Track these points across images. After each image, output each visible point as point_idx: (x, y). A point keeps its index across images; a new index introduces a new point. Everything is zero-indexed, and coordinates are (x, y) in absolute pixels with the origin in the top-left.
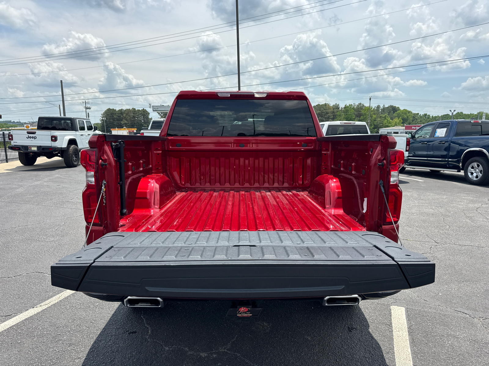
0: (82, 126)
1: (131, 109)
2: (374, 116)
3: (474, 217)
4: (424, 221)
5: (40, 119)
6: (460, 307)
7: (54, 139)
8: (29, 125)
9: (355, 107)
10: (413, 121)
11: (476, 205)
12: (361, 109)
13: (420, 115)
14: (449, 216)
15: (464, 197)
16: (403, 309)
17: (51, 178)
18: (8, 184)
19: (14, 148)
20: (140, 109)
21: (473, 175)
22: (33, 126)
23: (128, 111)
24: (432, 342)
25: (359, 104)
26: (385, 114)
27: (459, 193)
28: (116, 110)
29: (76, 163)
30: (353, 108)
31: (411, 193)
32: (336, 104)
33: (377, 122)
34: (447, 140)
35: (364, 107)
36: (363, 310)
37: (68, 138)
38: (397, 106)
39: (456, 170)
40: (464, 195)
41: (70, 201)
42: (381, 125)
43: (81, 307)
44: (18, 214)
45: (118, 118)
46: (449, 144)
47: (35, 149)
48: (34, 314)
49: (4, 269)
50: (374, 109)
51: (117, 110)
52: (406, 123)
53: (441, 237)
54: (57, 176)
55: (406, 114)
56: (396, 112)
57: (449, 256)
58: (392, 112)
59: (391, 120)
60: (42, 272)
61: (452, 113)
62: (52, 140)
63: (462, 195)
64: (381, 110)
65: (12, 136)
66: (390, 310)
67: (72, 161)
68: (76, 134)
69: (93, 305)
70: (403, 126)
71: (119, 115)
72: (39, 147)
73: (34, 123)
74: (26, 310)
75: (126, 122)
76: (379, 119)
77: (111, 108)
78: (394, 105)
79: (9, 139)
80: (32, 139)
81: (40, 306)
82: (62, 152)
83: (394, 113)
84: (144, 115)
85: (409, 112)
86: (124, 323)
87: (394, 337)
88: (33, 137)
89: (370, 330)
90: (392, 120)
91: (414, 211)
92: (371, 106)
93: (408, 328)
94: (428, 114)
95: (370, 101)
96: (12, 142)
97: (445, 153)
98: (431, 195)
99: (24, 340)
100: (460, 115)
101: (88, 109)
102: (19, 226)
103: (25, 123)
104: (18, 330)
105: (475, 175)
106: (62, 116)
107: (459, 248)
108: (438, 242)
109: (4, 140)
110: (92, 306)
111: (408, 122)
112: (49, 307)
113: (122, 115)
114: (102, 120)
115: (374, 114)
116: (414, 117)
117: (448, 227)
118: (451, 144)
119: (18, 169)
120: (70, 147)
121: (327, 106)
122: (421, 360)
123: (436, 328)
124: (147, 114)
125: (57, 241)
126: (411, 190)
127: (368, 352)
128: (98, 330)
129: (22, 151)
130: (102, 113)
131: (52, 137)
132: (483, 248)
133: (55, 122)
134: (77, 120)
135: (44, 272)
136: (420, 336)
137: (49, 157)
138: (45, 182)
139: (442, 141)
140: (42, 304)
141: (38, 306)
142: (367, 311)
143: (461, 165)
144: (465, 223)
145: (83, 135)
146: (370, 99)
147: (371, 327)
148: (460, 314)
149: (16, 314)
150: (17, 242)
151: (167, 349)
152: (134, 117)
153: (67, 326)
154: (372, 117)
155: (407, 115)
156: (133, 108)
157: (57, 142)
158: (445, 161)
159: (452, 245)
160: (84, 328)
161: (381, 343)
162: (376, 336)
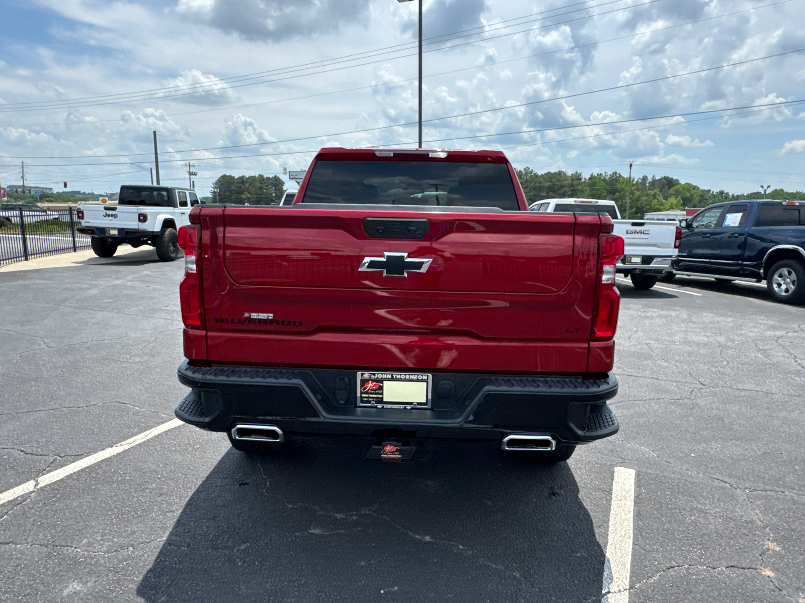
0: (183, 200)
1: (257, 176)
2: (637, 193)
3: (770, 349)
4: (690, 354)
5: (123, 188)
6: (719, 473)
7: (143, 218)
8: (107, 198)
9: (607, 178)
10: (700, 202)
11: (778, 333)
12: (617, 181)
13: (713, 192)
14: (730, 348)
15: (762, 320)
16: (632, 473)
17: (137, 275)
18: (77, 283)
19: (85, 231)
20: (271, 177)
21: (782, 287)
22: (111, 200)
23: (253, 178)
24: (667, 517)
25: (613, 173)
26: (656, 190)
27: (753, 314)
28: (234, 177)
29: (173, 255)
30: (604, 180)
31: (678, 312)
32: (577, 172)
33: (642, 203)
34: (741, 232)
35: (621, 178)
36: (572, 471)
37: (162, 218)
38: (675, 178)
39: (754, 280)
40: (762, 318)
41: (165, 308)
42: (648, 207)
43: (176, 449)
44: (90, 325)
45: (238, 189)
46: (746, 239)
47: (114, 233)
48: (112, 455)
49: (72, 397)
50: (637, 181)
51: (236, 177)
52: (689, 205)
53: (711, 376)
54: (146, 272)
55: (688, 190)
56: (673, 188)
57: (717, 404)
58: (667, 187)
59: (664, 201)
60: (123, 402)
61: (765, 191)
62: (140, 220)
63: (758, 317)
64: (649, 183)
65: (82, 212)
66: (614, 472)
67: (168, 252)
68: (174, 212)
69: (193, 447)
70: (684, 210)
71: (239, 185)
72: (121, 230)
73: (113, 195)
74: (102, 450)
75: (249, 195)
76: (645, 198)
77: (228, 174)
78: (670, 176)
79: (79, 217)
80: (111, 218)
81: (121, 445)
82: (153, 238)
83: (670, 188)
84: (275, 186)
85: (695, 188)
86: (234, 471)
87: (612, 508)
88: (112, 216)
89: (580, 496)
90: (666, 200)
91: (676, 338)
92: (632, 177)
93: (635, 497)
94: (725, 192)
95: (631, 169)
96: (83, 222)
97: (738, 252)
98: (708, 317)
99: (99, 486)
100: (778, 193)
101: (192, 175)
102: (92, 341)
103: (101, 196)
104: (92, 474)
105: (784, 287)
106: (155, 184)
107: (737, 392)
108: (706, 383)
109: (72, 219)
110: (190, 449)
111: (692, 203)
112: (133, 447)
113: (244, 185)
114: (214, 192)
115: (638, 190)
116: (702, 196)
117: (725, 363)
118: (749, 238)
119: (90, 262)
120: (165, 231)
121: (562, 175)
122: (647, 538)
123: (676, 499)
124: (280, 184)
125: (144, 362)
126: (678, 308)
127: (571, 524)
128: (198, 479)
129: (96, 235)
130: (214, 182)
131: (140, 215)
132: (774, 396)
133: (144, 193)
134: (177, 191)
135: (127, 402)
136: (651, 508)
137: (135, 245)
138: (129, 281)
139: (734, 233)
140: (124, 443)
141: (118, 445)
142: (578, 471)
143: (762, 271)
144: (754, 359)
145: (184, 214)
146: (631, 166)
147: (581, 492)
148: (717, 483)
149: (88, 454)
150: (90, 361)
151: (290, 506)
152: (261, 188)
153: (156, 472)
154: (632, 193)
155: (692, 192)
156: (260, 175)
157: (147, 223)
158: (738, 265)
159: (725, 390)
160: (180, 475)
161: (592, 514)
162: (587, 504)
